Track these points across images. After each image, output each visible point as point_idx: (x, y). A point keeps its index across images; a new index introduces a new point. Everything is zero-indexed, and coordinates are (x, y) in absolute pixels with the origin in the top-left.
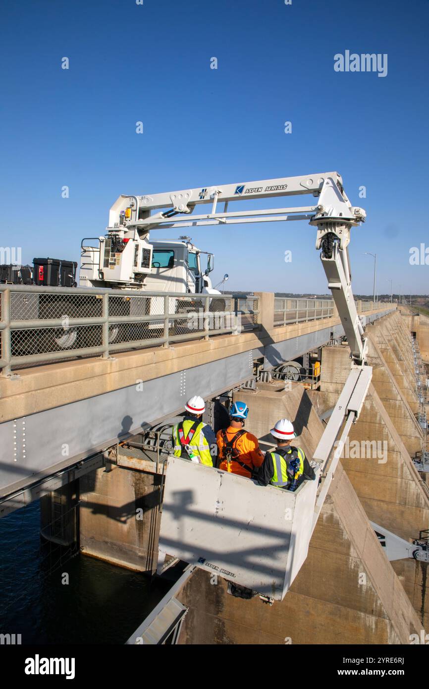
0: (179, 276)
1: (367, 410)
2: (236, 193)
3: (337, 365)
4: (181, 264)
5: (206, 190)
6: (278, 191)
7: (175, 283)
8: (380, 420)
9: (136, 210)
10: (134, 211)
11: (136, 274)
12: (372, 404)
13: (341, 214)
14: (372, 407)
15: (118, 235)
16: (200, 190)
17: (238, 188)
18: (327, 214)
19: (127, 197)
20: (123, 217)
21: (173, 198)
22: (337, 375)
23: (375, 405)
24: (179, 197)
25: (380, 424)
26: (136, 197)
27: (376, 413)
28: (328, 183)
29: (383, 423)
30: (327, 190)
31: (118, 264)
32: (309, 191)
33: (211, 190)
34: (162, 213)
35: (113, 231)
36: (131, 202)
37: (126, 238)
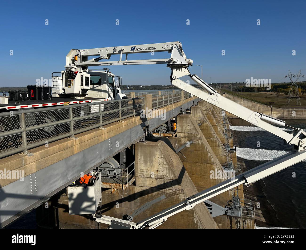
0: (105, 89)
1: (200, 145)
2: (131, 50)
3: (184, 124)
4: (105, 83)
5: (116, 48)
6: (152, 50)
7: (102, 93)
8: (206, 150)
9: (80, 57)
10: (79, 57)
11: (82, 90)
12: (202, 142)
13: (181, 63)
14: (202, 143)
15: (71, 70)
16: (113, 48)
17: (132, 48)
18: (175, 62)
19: (75, 50)
20: (73, 60)
21: (99, 51)
22: (184, 129)
23: (203, 142)
24: (103, 51)
25: (206, 151)
26: (80, 50)
27: (204, 146)
28: (175, 47)
29: (208, 151)
30: (175, 51)
31: (73, 85)
32: (166, 50)
33: (119, 48)
34: (94, 59)
35: (68, 68)
36: (77, 53)
37: (76, 71)
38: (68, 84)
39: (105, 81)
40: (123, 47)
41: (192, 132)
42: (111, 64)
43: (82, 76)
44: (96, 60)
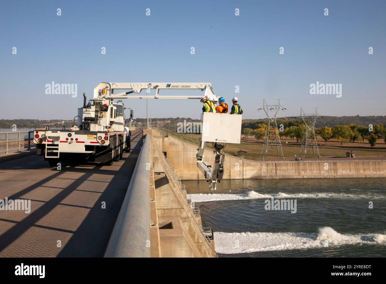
0: (120, 122)
2: (167, 87)
5: (151, 84)
6: (187, 88)
7: (118, 125)
9: (110, 90)
10: (108, 90)
11: (111, 122)
13: (214, 99)
16: (148, 84)
17: (168, 85)
19: (103, 83)
20: (101, 93)
21: (132, 86)
24: (136, 86)
26: (110, 83)
28: (208, 87)
30: (208, 90)
32: (200, 89)
33: (154, 84)
34: (125, 92)
35: (98, 100)
36: (106, 85)
37: (105, 104)
38: (99, 116)
39: (121, 114)
41: (170, 208)
42: (141, 98)
43: (112, 108)
44: (127, 93)
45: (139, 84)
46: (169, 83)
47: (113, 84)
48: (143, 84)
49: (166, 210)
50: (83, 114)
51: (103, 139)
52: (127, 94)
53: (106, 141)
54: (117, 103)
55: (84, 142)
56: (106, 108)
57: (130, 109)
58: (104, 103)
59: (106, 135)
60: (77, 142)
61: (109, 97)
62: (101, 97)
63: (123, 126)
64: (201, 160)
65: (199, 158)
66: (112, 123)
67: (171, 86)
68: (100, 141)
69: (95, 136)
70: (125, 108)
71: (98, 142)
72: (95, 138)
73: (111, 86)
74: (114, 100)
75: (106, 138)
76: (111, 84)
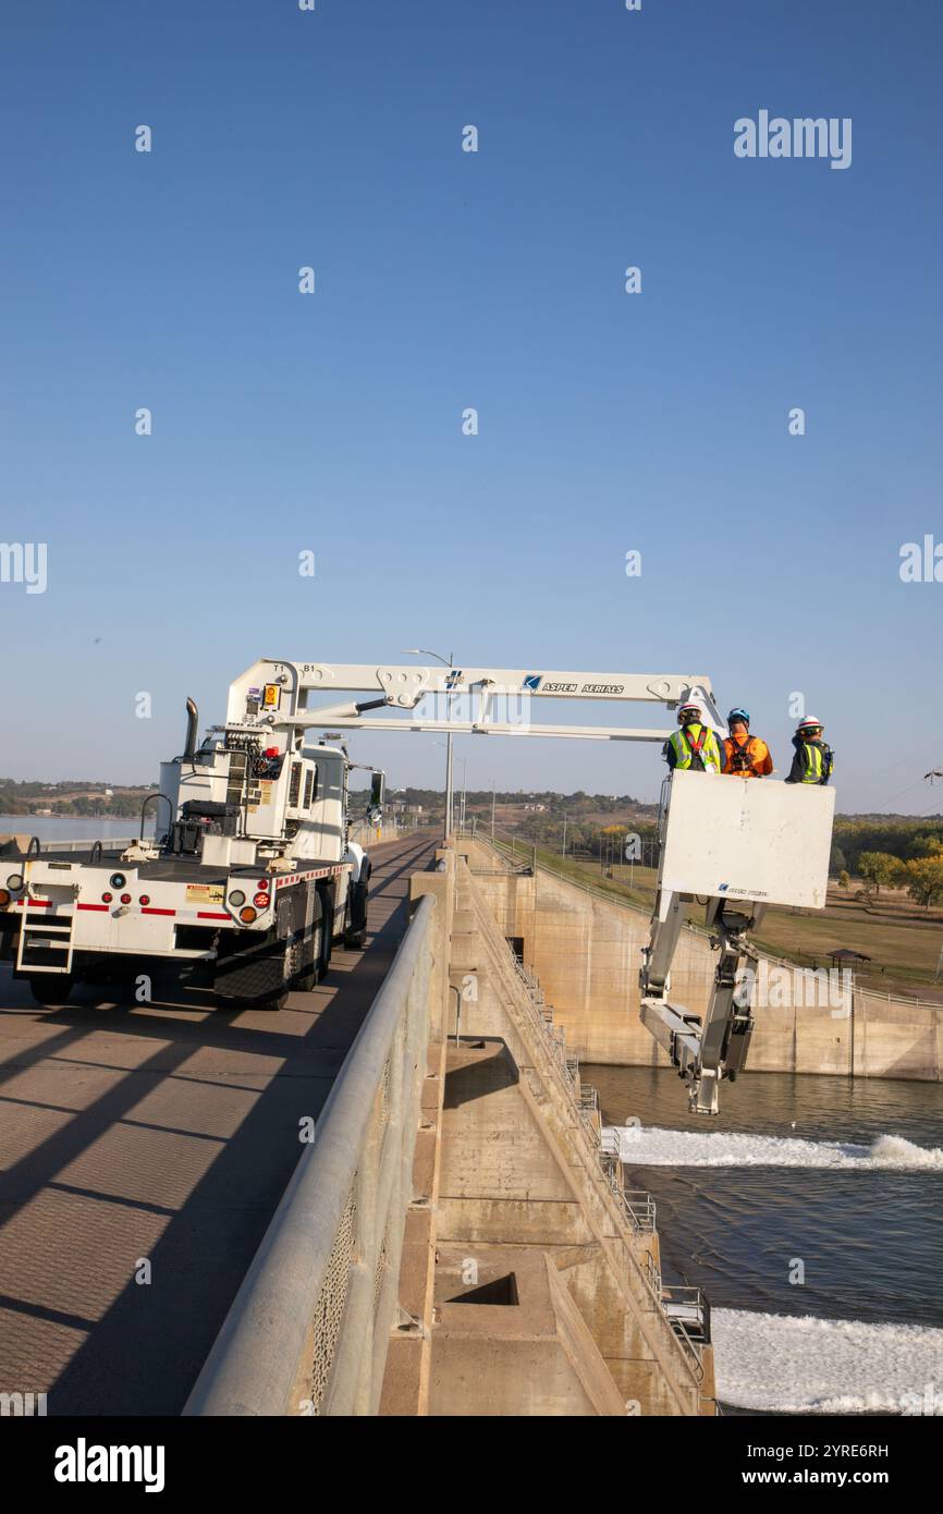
0: (329, 821)
2: (525, 687)
4: (335, 795)
5: (460, 673)
6: (607, 695)
7: (319, 835)
9: (293, 692)
10: (288, 692)
15: (257, 742)
16: (449, 671)
17: (529, 679)
19: (266, 661)
20: (256, 701)
21: (384, 679)
24: (400, 679)
26: (294, 664)
28: (696, 694)
31: (266, 802)
32: (662, 700)
33: (472, 675)
34: (355, 704)
35: (242, 732)
36: (278, 674)
37: (270, 747)
38: (243, 796)
39: (333, 788)
40: (489, 674)
43: (297, 767)
44: (361, 708)
45: (412, 671)
46: (535, 673)
47: (306, 668)
48: (427, 671)
49: (501, 1205)
50: (181, 786)
51: (249, 902)
52: (363, 712)
53: (259, 912)
54: (322, 744)
55: (172, 913)
56: (273, 763)
57: (371, 769)
58: (265, 743)
59: (262, 885)
60: (145, 911)
61: (286, 721)
62: (257, 719)
63: (339, 839)
64: (659, 995)
65: (650, 986)
66: (293, 826)
67: (542, 685)
68: (235, 912)
69: (219, 889)
70: (351, 768)
71: (229, 916)
72: (218, 896)
73: (299, 673)
74: (306, 731)
75: (262, 901)
76: (298, 666)
